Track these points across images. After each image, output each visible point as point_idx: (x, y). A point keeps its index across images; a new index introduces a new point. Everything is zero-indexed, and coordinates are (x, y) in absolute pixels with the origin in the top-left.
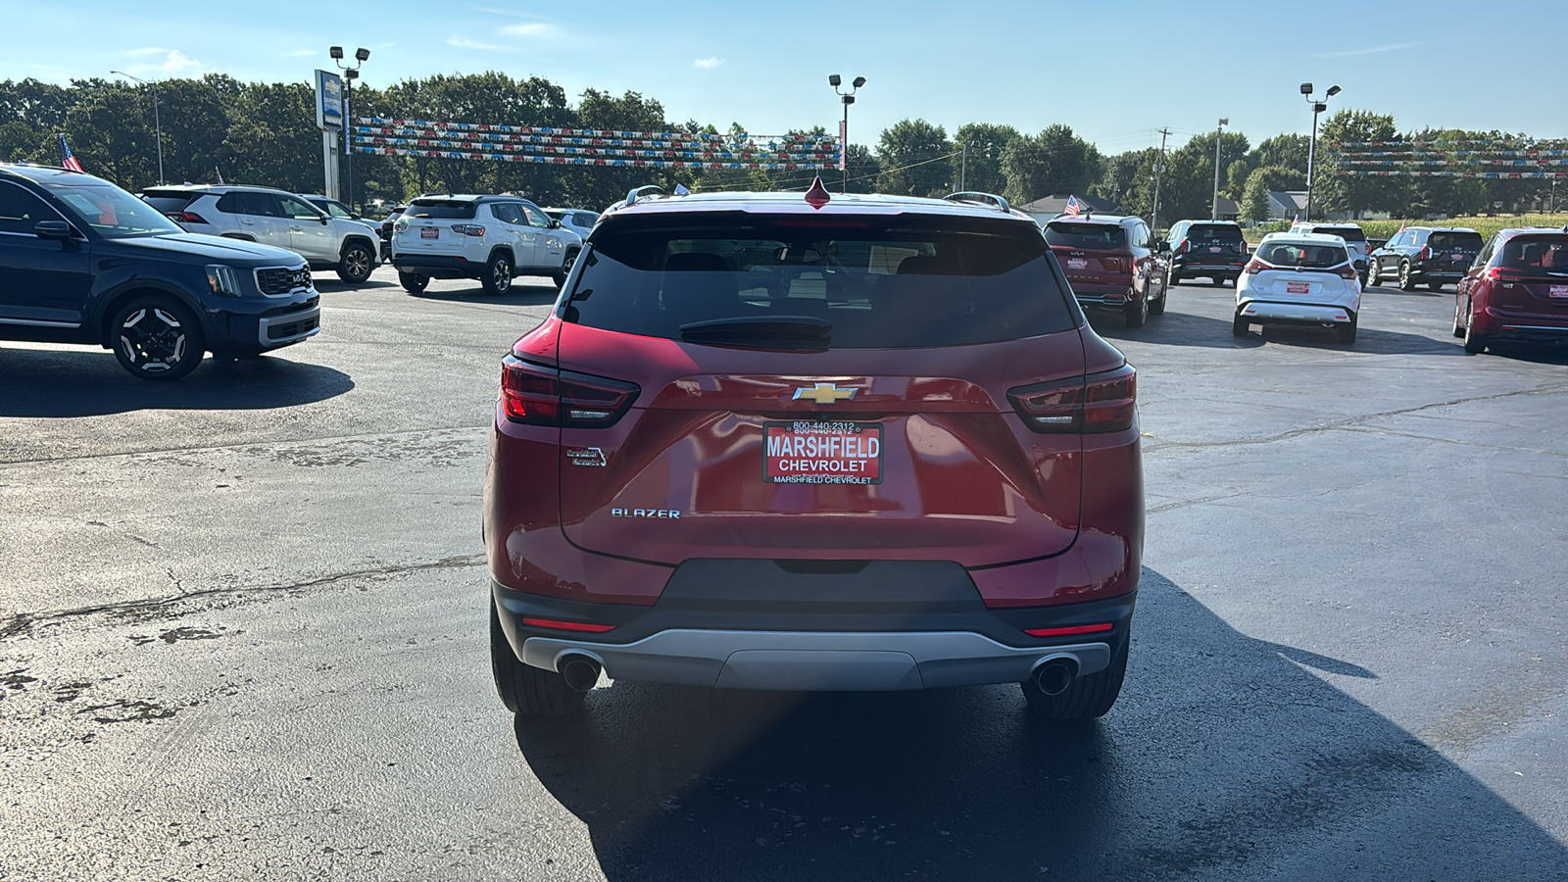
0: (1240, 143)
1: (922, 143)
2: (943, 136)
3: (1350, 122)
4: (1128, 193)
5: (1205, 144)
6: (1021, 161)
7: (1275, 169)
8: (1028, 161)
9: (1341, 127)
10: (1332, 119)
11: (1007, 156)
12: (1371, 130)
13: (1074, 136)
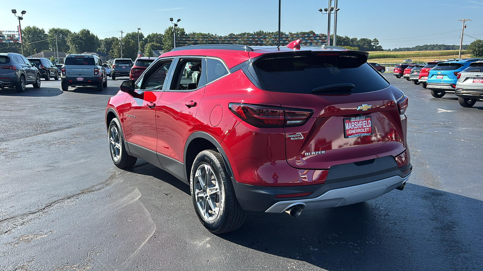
0: (141, 36)
1: (36, 34)
2: (44, 32)
3: (173, 30)
4: (111, 51)
5: (131, 36)
6: (74, 41)
7: (153, 43)
8: (76, 41)
9: (171, 31)
10: (168, 29)
11: (68, 39)
12: (179, 32)
13: (91, 33)
